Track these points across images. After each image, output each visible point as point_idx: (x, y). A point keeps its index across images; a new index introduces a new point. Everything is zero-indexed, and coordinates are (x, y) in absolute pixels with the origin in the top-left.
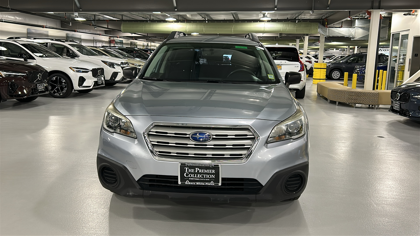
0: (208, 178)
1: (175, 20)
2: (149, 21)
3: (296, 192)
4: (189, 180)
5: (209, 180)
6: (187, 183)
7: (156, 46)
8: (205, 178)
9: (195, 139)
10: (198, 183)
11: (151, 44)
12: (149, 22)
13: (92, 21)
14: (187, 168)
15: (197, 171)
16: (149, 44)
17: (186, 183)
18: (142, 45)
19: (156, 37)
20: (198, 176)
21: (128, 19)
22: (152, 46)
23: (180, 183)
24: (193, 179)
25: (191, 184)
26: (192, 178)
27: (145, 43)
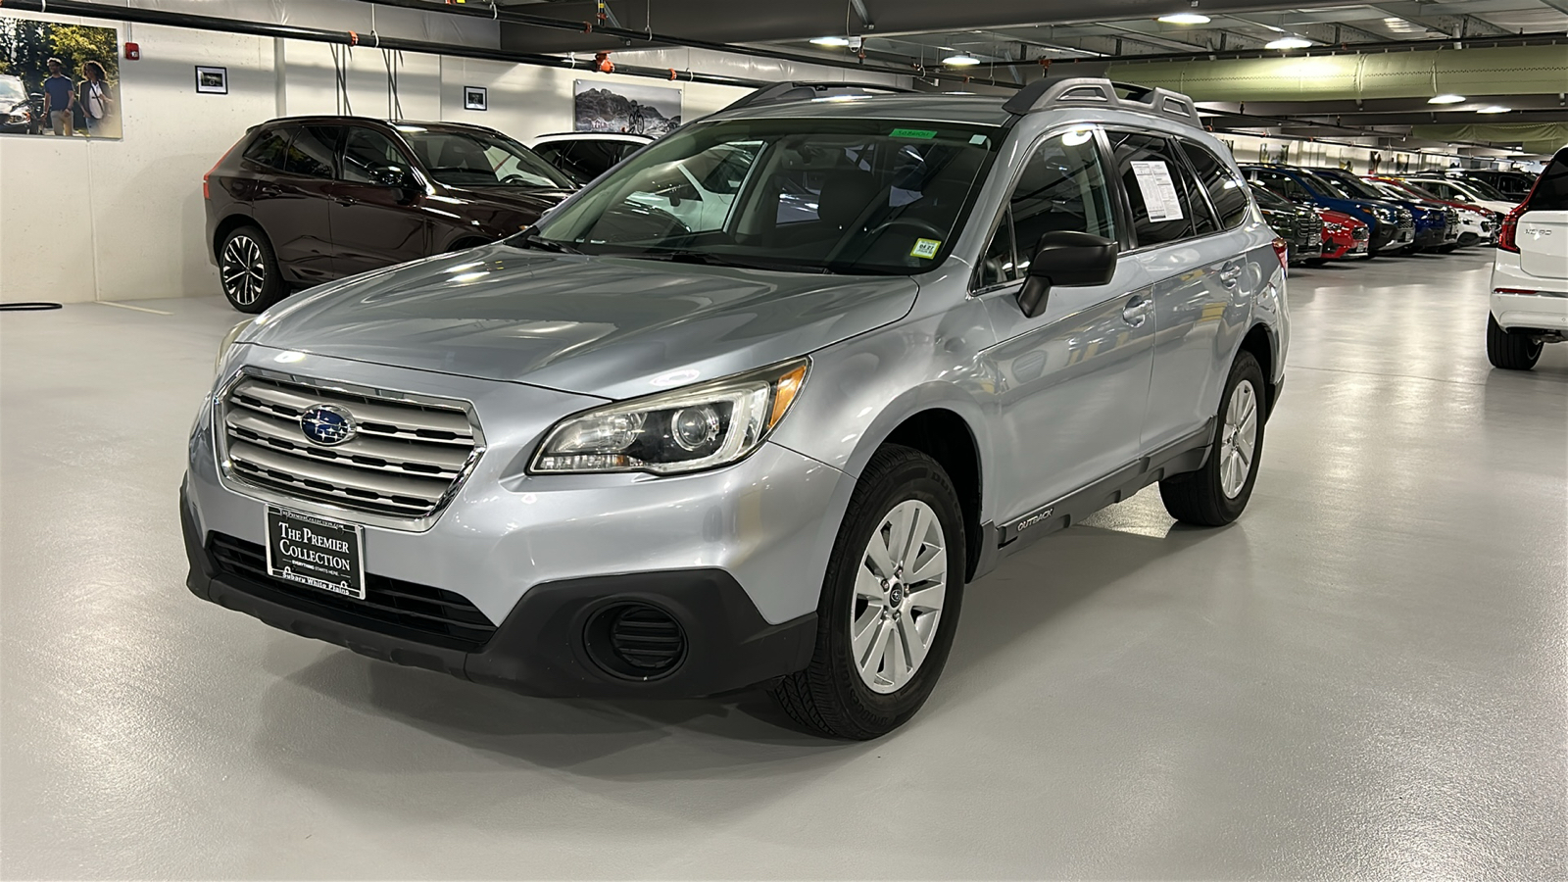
0: (334, 569)
1: (1307, 44)
2: (1211, 53)
3: (651, 678)
4: (291, 566)
5: (336, 574)
6: (287, 574)
7: (1325, 154)
8: (325, 567)
9: (309, 431)
10: (311, 581)
11: (1300, 146)
12: (1212, 57)
13: (1011, 66)
14: (284, 525)
15: (308, 539)
16: (1294, 147)
17: (285, 576)
18: (1259, 150)
19: (1286, 117)
20: (312, 556)
21: (1148, 51)
22: (1305, 153)
23: (270, 571)
24: (300, 564)
25: (297, 579)
26: (297, 559)
27: (1274, 145)
